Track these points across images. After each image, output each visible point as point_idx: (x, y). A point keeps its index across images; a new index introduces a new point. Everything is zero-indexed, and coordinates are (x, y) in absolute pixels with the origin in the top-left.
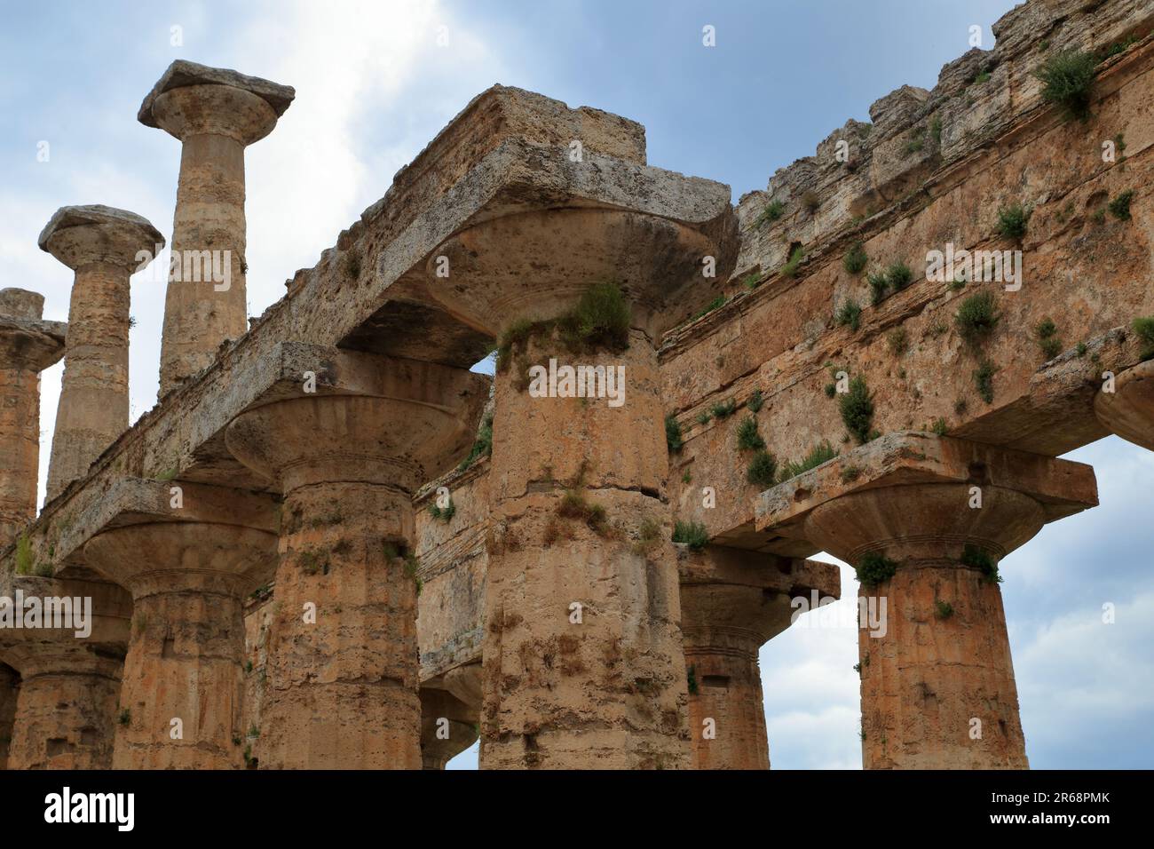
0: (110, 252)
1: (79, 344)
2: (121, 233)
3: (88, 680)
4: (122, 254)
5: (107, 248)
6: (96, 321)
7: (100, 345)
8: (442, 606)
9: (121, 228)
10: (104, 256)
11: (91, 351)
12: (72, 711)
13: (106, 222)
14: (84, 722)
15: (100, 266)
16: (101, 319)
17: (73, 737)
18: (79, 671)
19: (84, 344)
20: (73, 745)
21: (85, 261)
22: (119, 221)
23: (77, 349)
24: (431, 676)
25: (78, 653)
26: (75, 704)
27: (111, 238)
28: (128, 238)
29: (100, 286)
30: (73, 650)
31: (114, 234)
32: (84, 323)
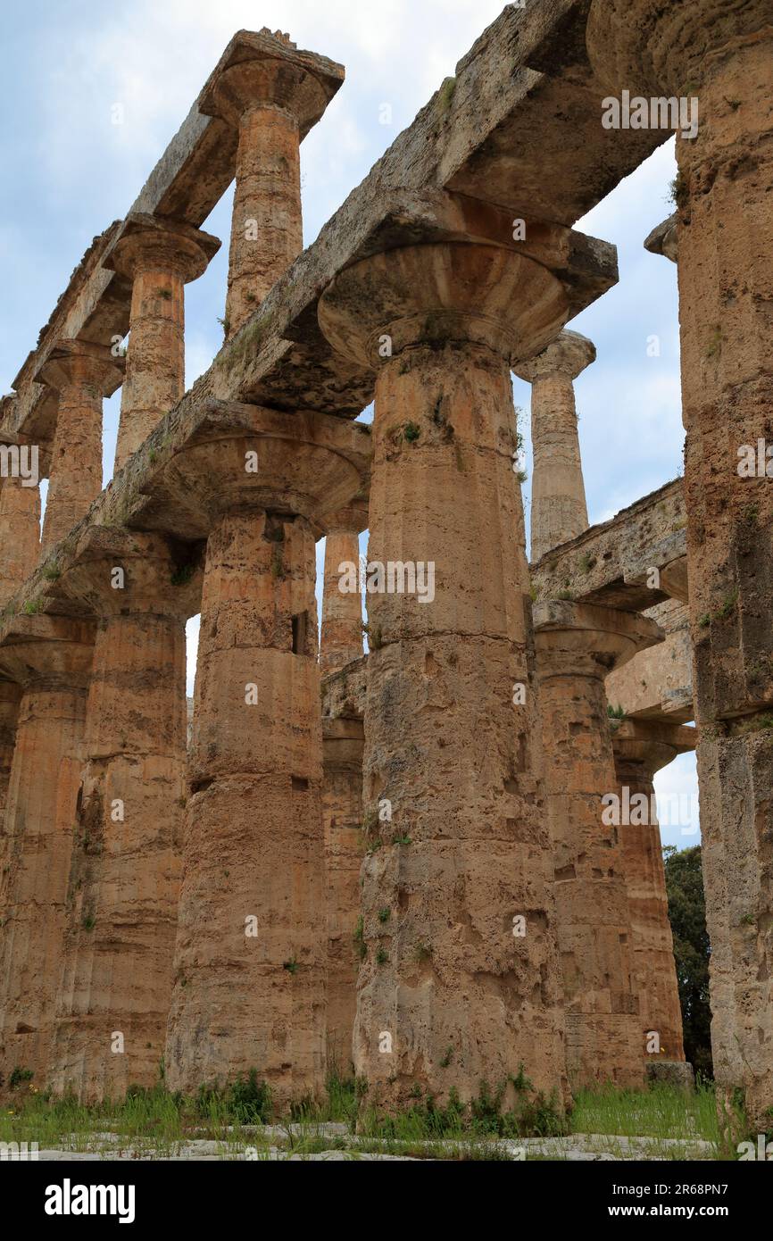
0: (564, 363)
1: (548, 432)
2: (573, 348)
3: (590, 681)
4: (571, 365)
5: (562, 360)
6: (559, 414)
7: (564, 432)
8: (674, 657)
9: (574, 345)
10: (559, 366)
11: (558, 437)
12: (583, 702)
13: (564, 340)
14: (592, 712)
15: (556, 374)
16: (562, 413)
17: (588, 722)
18: (584, 674)
19: (552, 432)
20: (587, 727)
21: (544, 370)
22: (572, 338)
23: (547, 435)
24: (682, 706)
25: (585, 660)
26: (585, 697)
27: (567, 352)
28: (577, 351)
29: (558, 388)
30: (581, 658)
31: (569, 348)
32: (550, 416)
